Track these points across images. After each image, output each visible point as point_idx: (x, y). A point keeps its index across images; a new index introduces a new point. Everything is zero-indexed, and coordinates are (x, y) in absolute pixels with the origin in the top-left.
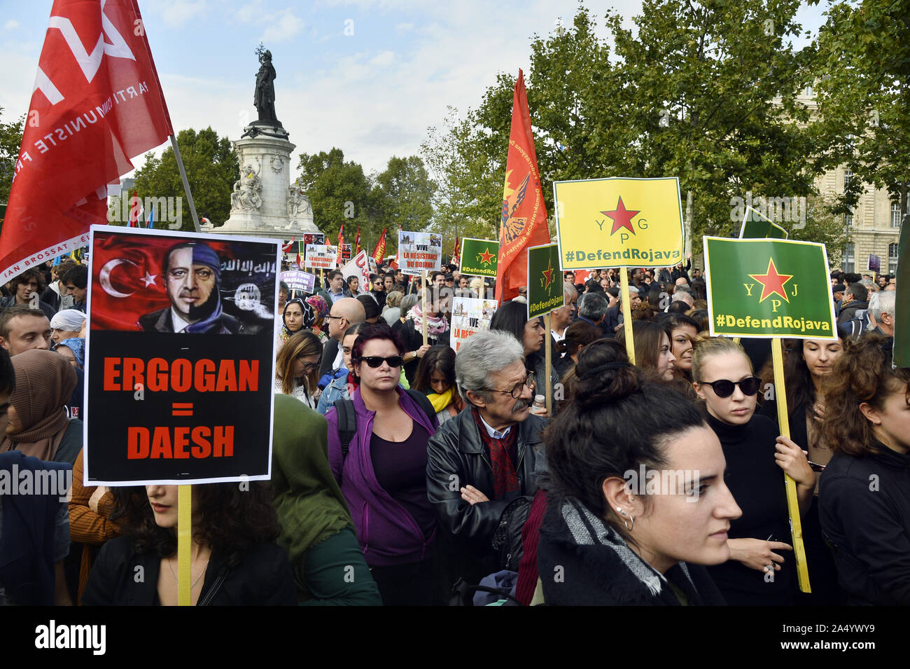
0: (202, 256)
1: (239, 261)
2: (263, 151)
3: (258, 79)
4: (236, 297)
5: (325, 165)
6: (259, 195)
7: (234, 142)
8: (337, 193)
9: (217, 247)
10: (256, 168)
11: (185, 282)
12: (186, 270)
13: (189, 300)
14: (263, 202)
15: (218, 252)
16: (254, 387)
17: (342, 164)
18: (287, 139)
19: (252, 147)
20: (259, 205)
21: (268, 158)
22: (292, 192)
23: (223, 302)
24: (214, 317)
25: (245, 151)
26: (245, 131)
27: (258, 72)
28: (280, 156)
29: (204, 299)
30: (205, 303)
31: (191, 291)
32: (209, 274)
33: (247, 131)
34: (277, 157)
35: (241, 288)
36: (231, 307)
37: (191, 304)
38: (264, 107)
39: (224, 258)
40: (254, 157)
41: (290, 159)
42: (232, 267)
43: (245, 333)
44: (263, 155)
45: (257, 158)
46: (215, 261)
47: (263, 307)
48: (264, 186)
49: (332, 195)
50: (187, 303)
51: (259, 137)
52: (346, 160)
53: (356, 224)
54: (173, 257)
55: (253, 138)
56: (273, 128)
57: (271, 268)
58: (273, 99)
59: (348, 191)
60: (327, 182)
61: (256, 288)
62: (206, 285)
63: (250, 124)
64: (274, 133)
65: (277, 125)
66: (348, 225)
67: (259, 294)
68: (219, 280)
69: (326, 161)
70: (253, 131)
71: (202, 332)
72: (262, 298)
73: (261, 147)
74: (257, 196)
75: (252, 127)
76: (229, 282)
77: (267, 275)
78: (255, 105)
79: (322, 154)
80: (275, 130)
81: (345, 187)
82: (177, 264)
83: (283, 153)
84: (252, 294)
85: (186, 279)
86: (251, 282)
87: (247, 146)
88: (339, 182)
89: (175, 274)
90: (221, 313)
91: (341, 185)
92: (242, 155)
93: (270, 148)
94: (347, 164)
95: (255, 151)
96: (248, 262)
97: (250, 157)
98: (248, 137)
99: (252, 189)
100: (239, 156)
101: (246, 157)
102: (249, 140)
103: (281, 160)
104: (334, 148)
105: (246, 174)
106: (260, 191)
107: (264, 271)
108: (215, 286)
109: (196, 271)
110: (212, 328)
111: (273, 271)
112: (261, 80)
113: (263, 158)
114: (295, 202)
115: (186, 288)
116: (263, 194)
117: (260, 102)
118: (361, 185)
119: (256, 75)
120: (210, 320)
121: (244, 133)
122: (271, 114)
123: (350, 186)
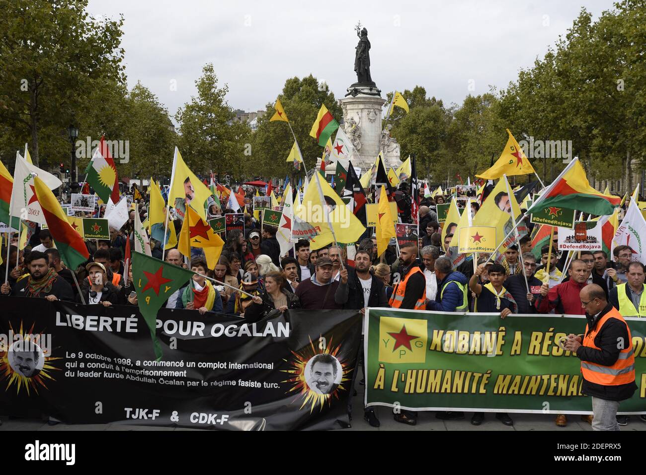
2: (362, 106)
3: (357, 51)
6: (359, 140)
7: (340, 100)
8: (419, 130)
10: (356, 119)
14: (362, 145)
18: (379, 95)
19: (354, 104)
20: (359, 147)
21: (365, 113)
22: (383, 135)
25: (349, 107)
26: (348, 91)
27: (357, 45)
28: (374, 110)
33: (350, 91)
34: (372, 110)
38: (362, 74)
40: (355, 111)
41: (382, 110)
44: (362, 109)
45: (357, 113)
48: (363, 132)
51: (359, 95)
52: (428, 96)
55: (354, 97)
56: (369, 87)
58: (369, 65)
59: (429, 128)
60: (411, 121)
63: (353, 86)
64: (369, 92)
65: (372, 85)
66: (429, 157)
70: (355, 92)
73: (360, 104)
74: (358, 141)
75: (353, 88)
78: (355, 70)
80: (371, 90)
81: (426, 125)
83: (377, 107)
87: (350, 103)
88: (421, 122)
91: (423, 123)
92: (346, 110)
93: (367, 104)
94: (429, 100)
95: (356, 106)
97: (352, 111)
98: (351, 96)
99: (354, 135)
100: (344, 110)
101: (349, 111)
102: (351, 98)
103: (375, 112)
105: (349, 125)
106: (359, 136)
112: (359, 53)
113: (362, 112)
114: (386, 144)
116: (362, 139)
117: (359, 71)
118: (440, 122)
119: (356, 48)
121: (347, 93)
122: (367, 77)
123: (430, 125)
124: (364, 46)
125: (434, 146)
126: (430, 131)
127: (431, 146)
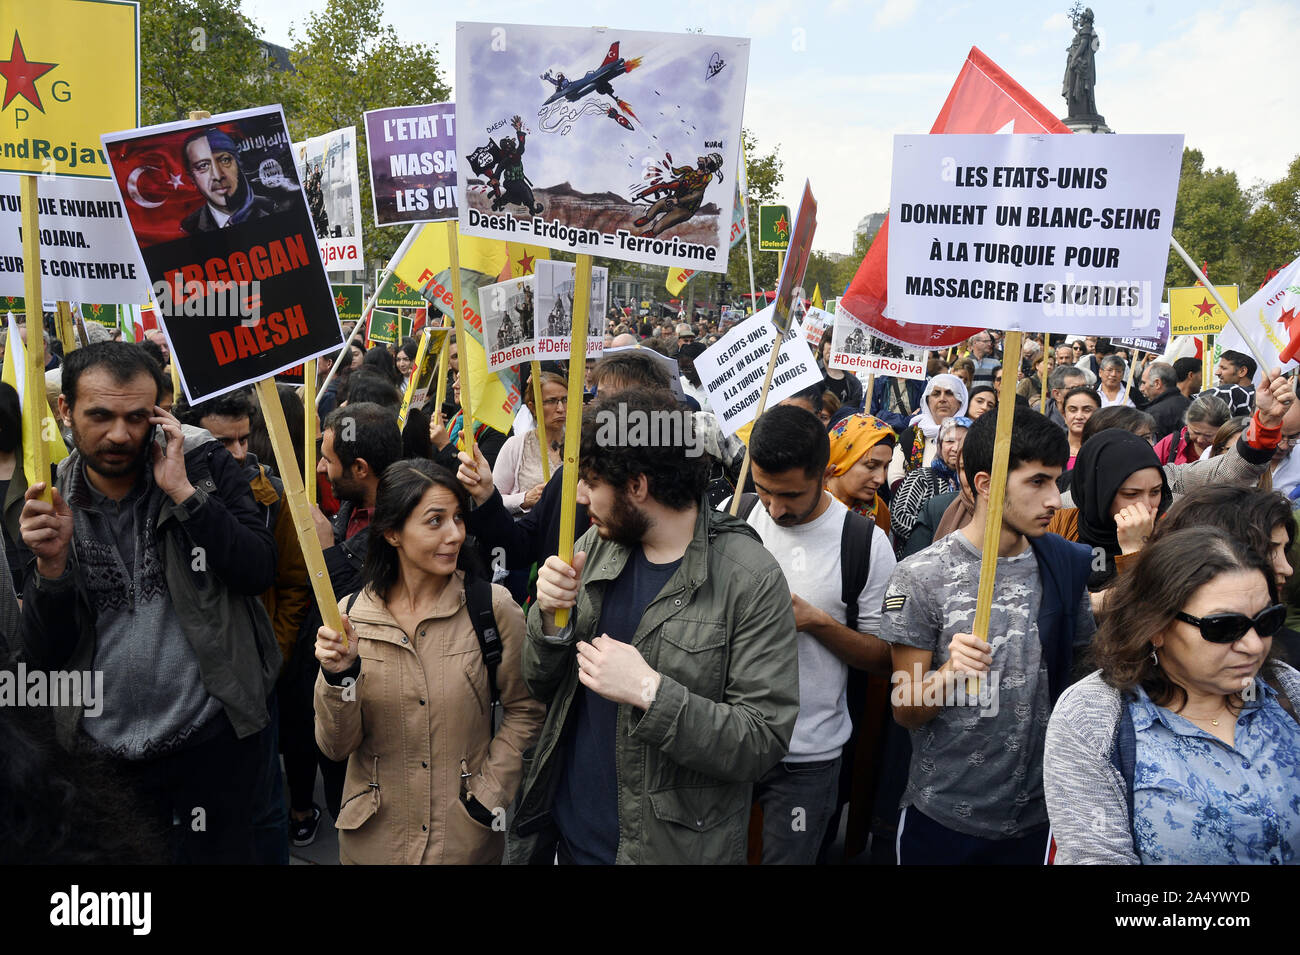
17: (1200, 173)
27: (1070, 44)
38: (1077, 98)
53: (1219, 270)
56: (1091, 126)
58: (1093, 82)
59: (1209, 217)
65: (1097, 121)
78: (1064, 95)
80: (1094, 129)
81: (1204, 211)
91: (1197, 207)
94: (1209, 174)
104: (1188, 149)
112: (1074, 56)
117: (1072, 90)
118: (1234, 206)
119: (1068, 49)
122: (1088, 106)
123: (1213, 209)
124: (1086, 44)
125: (1217, 252)
126: (1210, 222)
127: (1211, 252)
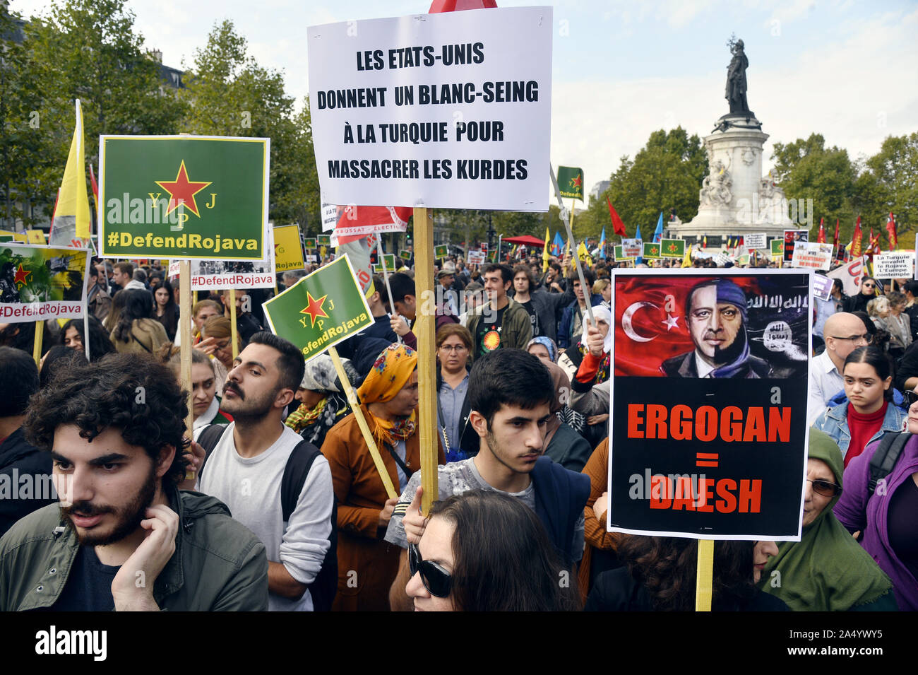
0: (727, 294)
1: (766, 296)
2: (733, 144)
3: (729, 71)
4: (765, 337)
5: (802, 153)
6: (729, 189)
7: (704, 139)
8: (816, 182)
9: (742, 282)
10: (726, 162)
11: (710, 323)
12: (711, 310)
13: (714, 343)
14: (733, 196)
15: (743, 288)
16: (785, 438)
17: (822, 150)
18: (759, 128)
19: (722, 141)
20: (728, 200)
21: (739, 151)
22: (764, 185)
23: (751, 343)
24: (742, 360)
25: (716, 146)
26: (715, 125)
27: (729, 63)
28: (751, 148)
29: (730, 341)
30: (731, 345)
31: (715, 332)
32: (734, 313)
33: (718, 126)
34: (749, 149)
35: (770, 326)
36: (759, 348)
37: (717, 347)
38: (735, 99)
39: (750, 295)
40: (725, 151)
41: (763, 150)
42: (759, 303)
43: (776, 376)
44: (734, 148)
45: (727, 152)
46: (740, 298)
47: (795, 347)
48: (734, 179)
49: (811, 185)
50: (712, 346)
51: (730, 130)
52: (827, 145)
53: (838, 216)
54: (696, 297)
55: (724, 131)
56: (745, 119)
57: (802, 303)
58: (745, 89)
59: (830, 180)
60: (805, 171)
61: (786, 325)
62: (732, 326)
63: (721, 118)
64: (745, 124)
65: (749, 115)
66: (828, 217)
67: (790, 333)
68: (746, 319)
69: (803, 148)
70: (726, 125)
71: (729, 376)
72: (793, 338)
73: (731, 141)
74: (727, 191)
75: (722, 121)
76: (757, 320)
77: (799, 310)
78: (726, 98)
79: (798, 141)
80: (748, 121)
81: (826, 176)
82: (700, 304)
83: (755, 144)
84: (781, 333)
85: (711, 319)
86: (780, 319)
87: (717, 140)
88: (818, 171)
89: (698, 315)
90: (749, 355)
91: (822, 173)
92: (712, 151)
93: (741, 140)
94: (829, 150)
95: (725, 145)
96: (777, 297)
97: (718, 151)
98: (719, 131)
99: (721, 184)
100: (709, 152)
101: (716, 152)
102: (720, 134)
103: (753, 152)
104: (813, 134)
105: (715, 169)
106: (729, 185)
107: (795, 306)
108: (741, 326)
109: (721, 311)
110: (738, 373)
111: (805, 305)
112: (732, 71)
113: (733, 152)
114: (768, 194)
115: (711, 330)
116: (733, 188)
117: (731, 96)
118: (846, 172)
119: (728, 67)
120: (737, 363)
121: (715, 128)
122: (743, 105)
123: (832, 175)
124: (740, 63)
125: (836, 203)
126: (831, 183)
127: (832, 203)
